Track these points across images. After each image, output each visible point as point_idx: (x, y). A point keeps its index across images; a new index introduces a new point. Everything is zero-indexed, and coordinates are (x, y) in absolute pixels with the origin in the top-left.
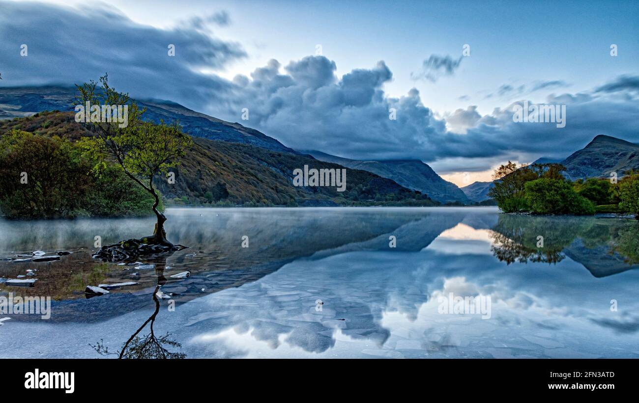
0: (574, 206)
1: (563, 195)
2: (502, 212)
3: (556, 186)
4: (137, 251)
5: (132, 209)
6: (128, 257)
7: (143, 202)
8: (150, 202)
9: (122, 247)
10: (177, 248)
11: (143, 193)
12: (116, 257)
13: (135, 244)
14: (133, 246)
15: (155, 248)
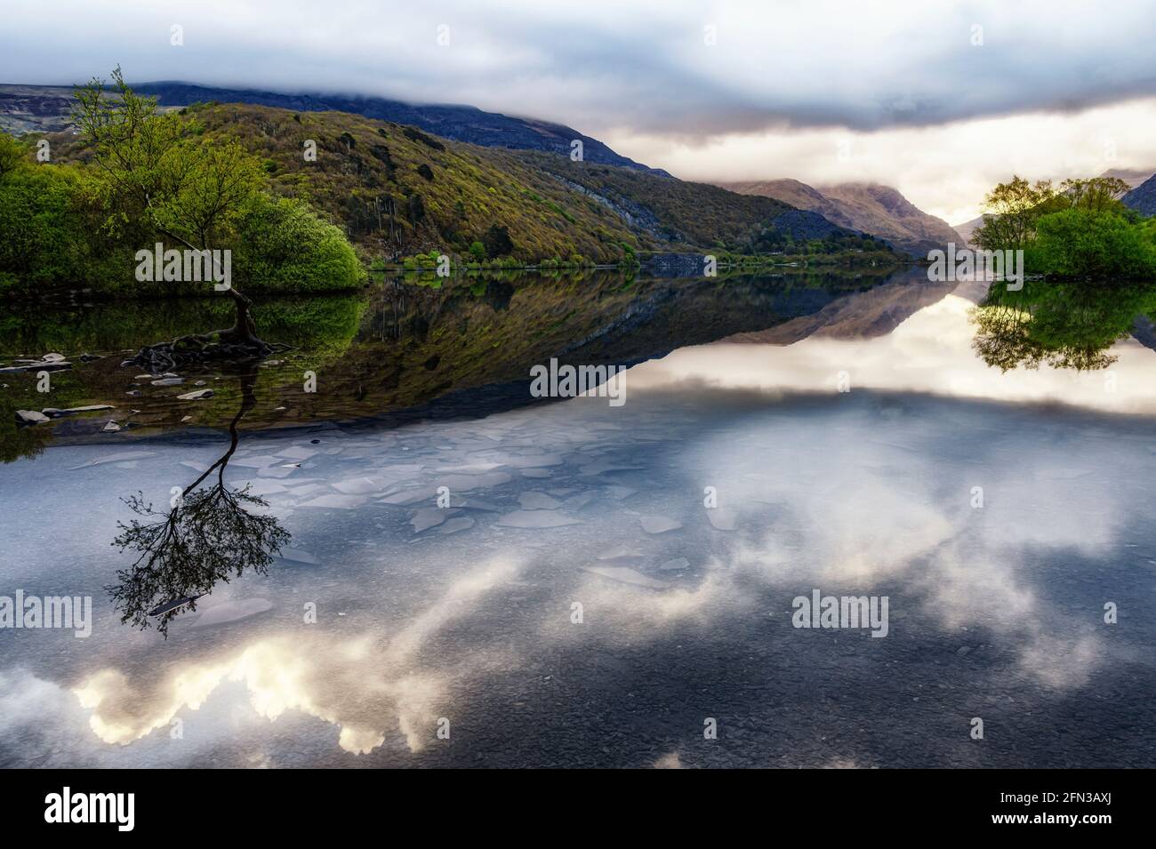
4: (198, 354)
5: (305, 278)
6: (174, 364)
7: (323, 265)
8: (335, 265)
9: (172, 347)
10: (273, 349)
11: (321, 251)
12: (156, 364)
13: (197, 344)
14: (194, 346)
15: (232, 349)
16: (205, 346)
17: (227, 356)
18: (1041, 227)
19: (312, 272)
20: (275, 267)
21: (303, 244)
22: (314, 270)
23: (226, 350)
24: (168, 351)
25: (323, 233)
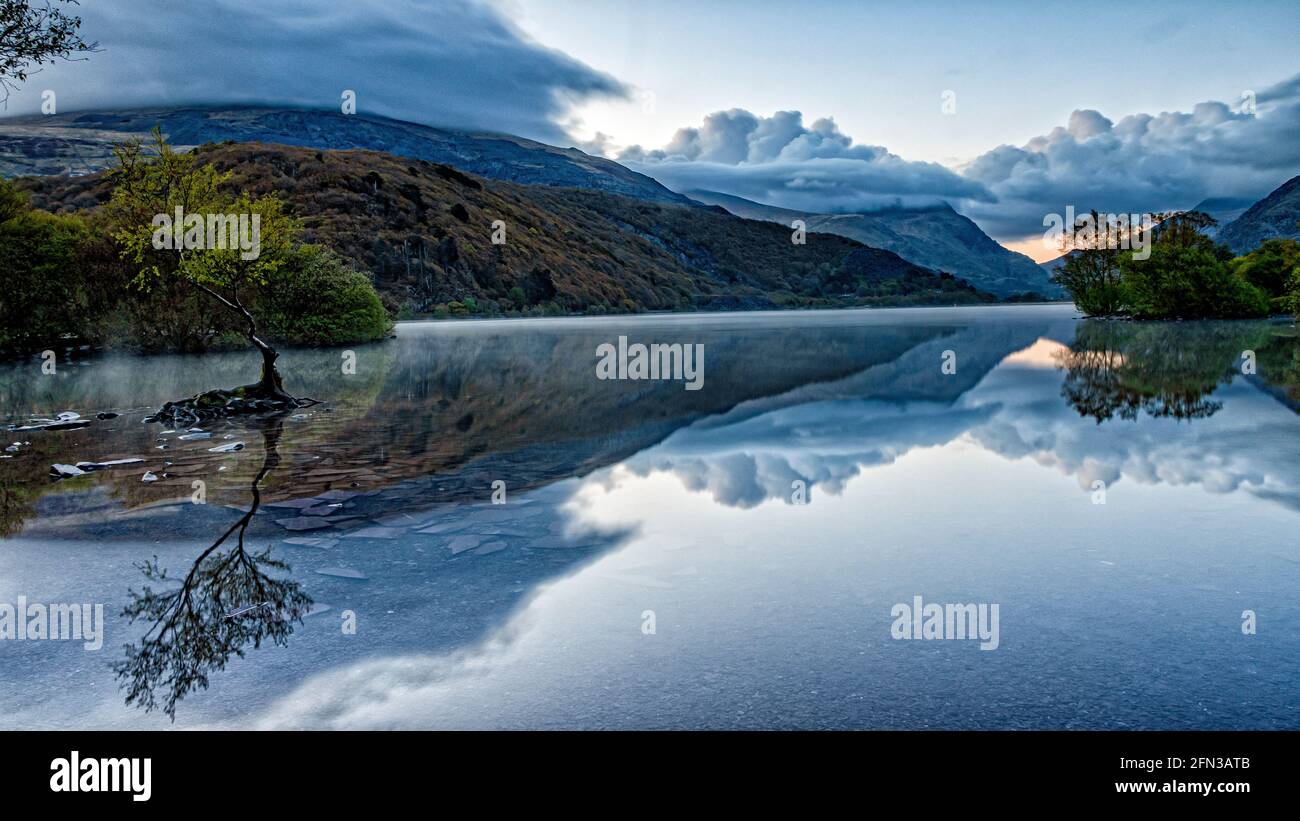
0: (1222, 299)
1: (1197, 277)
2: (1085, 315)
3: (1182, 260)
4: (222, 410)
5: (326, 330)
6: (198, 420)
7: (347, 316)
8: (360, 315)
9: (195, 403)
10: (300, 404)
11: (345, 300)
12: (178, 420)
13: (221, 399)
14: (218, 402)
15: (257, 404)
16: (229, 402)
17: (251, 411)
18: (1123, 264)
19: (334, 323)
20: (294, 318)
21: (326, 293)
22: (337, 321)
23: (251, 405)
24: (191, 406)
25: (348, 281)
